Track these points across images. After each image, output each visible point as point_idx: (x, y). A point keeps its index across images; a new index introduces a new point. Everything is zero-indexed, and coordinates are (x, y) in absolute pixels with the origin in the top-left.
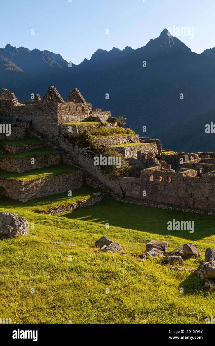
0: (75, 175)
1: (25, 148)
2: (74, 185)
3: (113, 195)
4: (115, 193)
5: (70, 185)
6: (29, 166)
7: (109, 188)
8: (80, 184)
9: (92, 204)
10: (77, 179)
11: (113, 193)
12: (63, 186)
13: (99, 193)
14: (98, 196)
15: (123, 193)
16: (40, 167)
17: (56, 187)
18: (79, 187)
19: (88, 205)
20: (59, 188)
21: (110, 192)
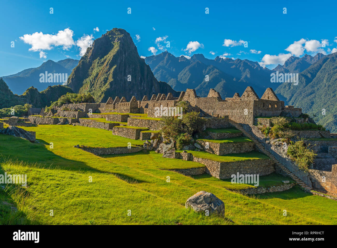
0: (266, 162)
1: (225, 135)
2: (264, 171)
3: (302, 185)
4: (304, 183)
5: (261, 171)
6: (227, 150)
7: (298, 178)
8: (270, 171)
9: (281, 191)
10: (267, 166)
11: (302, 183)
12: (254, 171)
13: (288, 182)
14: (288, 184)
15: (312, 185)
16: (235, 152)
17: (248, 170)
18: (269, 173)
19: (277, 191)
20: (251, 172)
21: (299, 182)
